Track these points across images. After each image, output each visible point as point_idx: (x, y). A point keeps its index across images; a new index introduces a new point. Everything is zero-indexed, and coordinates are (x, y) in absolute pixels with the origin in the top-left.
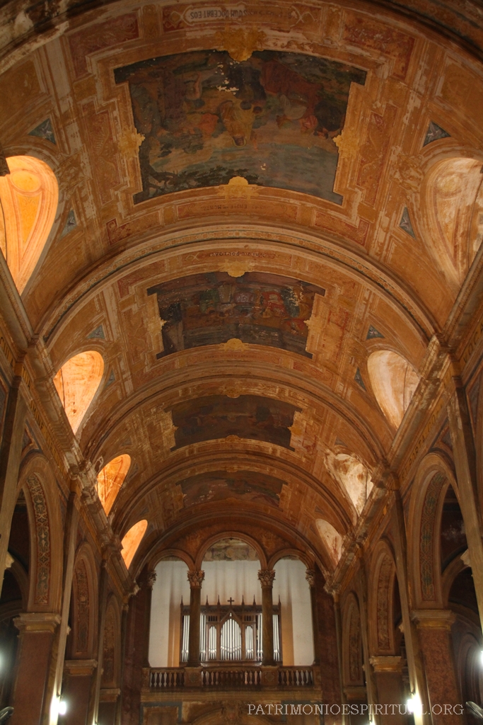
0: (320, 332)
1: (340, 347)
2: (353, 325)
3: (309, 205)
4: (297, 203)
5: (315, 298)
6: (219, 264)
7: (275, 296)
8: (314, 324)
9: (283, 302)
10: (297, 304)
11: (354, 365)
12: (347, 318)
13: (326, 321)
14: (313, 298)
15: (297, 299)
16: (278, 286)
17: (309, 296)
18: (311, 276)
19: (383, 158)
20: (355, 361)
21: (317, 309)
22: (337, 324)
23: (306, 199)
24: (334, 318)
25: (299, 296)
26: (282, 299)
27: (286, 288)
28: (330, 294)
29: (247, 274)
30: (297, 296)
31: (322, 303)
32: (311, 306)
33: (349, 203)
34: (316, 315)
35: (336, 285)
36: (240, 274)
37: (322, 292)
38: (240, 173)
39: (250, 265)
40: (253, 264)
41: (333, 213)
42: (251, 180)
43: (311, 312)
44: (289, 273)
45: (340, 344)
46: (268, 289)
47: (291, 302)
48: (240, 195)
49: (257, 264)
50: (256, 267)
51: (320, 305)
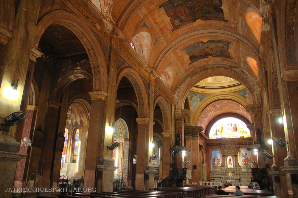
0: (164, 19)
1: (156, 23)
2: (160, 34)
3: (188, 44)
4: (190, 43)
5: (173, 27)
6: (205, 23)
7: (183, 18)
8: (167, 19)
9: (180, 18)
10: (176, 21)
11: (149, 25)
12: (162, 33)
13: (165, 25)
14: (173, 26)
15: (177, 22)
16: (184, 22)
17: (174, 26)
18: (177, 32)
19: (180, 62)
20: (151, 27)
21: (170, 25)
22: (162, 28)
23: (189, 44)
24: (165, 28)
25: (177, 24)
26: (181, 19)
27: (182, 23)
28: (170, 32)
29: (195, 21)
30: (177, 23)
31: (170, 28)
32: (172, 24)
33: (180, 51)
34: (169, 23)
35: (171, 36)
36: (198, 21)
37: (172, 31)
38: (205, 43)
39: (195, 24)
40: (194, 24)
41: (182, 47)
42: (202, 42)
43: (171, 22)
44: (183, 27)
45: (157, 24)
46: (186, 19)
47: (178, 20)
48: (204, 39)
49: (193, 25)
50: (193, 24)
51: (170, 27)
